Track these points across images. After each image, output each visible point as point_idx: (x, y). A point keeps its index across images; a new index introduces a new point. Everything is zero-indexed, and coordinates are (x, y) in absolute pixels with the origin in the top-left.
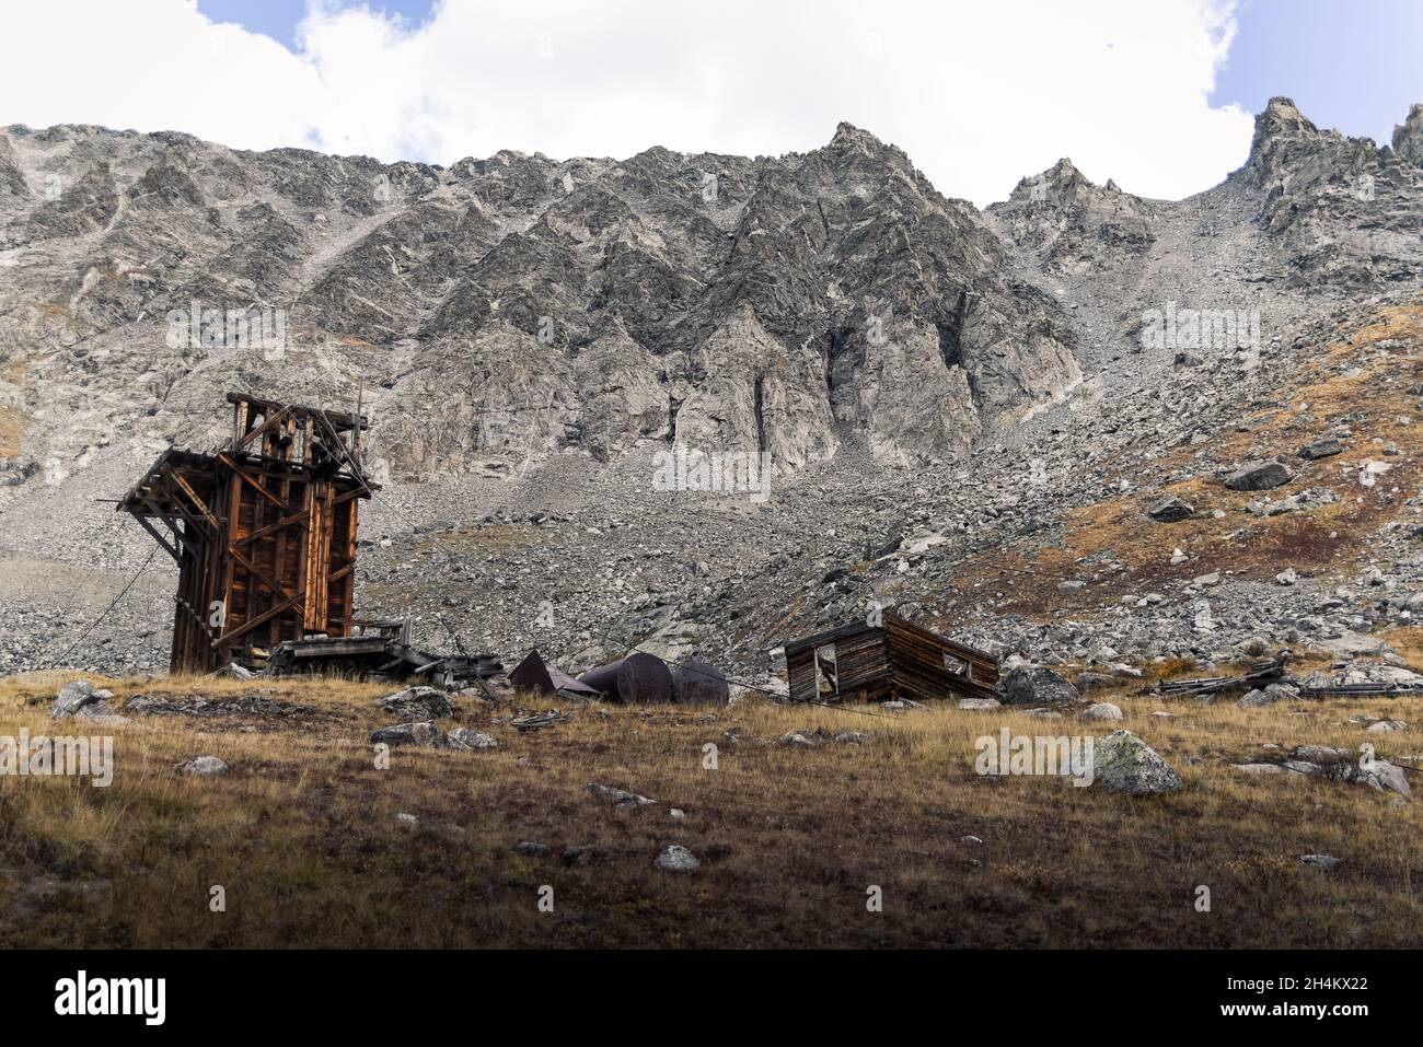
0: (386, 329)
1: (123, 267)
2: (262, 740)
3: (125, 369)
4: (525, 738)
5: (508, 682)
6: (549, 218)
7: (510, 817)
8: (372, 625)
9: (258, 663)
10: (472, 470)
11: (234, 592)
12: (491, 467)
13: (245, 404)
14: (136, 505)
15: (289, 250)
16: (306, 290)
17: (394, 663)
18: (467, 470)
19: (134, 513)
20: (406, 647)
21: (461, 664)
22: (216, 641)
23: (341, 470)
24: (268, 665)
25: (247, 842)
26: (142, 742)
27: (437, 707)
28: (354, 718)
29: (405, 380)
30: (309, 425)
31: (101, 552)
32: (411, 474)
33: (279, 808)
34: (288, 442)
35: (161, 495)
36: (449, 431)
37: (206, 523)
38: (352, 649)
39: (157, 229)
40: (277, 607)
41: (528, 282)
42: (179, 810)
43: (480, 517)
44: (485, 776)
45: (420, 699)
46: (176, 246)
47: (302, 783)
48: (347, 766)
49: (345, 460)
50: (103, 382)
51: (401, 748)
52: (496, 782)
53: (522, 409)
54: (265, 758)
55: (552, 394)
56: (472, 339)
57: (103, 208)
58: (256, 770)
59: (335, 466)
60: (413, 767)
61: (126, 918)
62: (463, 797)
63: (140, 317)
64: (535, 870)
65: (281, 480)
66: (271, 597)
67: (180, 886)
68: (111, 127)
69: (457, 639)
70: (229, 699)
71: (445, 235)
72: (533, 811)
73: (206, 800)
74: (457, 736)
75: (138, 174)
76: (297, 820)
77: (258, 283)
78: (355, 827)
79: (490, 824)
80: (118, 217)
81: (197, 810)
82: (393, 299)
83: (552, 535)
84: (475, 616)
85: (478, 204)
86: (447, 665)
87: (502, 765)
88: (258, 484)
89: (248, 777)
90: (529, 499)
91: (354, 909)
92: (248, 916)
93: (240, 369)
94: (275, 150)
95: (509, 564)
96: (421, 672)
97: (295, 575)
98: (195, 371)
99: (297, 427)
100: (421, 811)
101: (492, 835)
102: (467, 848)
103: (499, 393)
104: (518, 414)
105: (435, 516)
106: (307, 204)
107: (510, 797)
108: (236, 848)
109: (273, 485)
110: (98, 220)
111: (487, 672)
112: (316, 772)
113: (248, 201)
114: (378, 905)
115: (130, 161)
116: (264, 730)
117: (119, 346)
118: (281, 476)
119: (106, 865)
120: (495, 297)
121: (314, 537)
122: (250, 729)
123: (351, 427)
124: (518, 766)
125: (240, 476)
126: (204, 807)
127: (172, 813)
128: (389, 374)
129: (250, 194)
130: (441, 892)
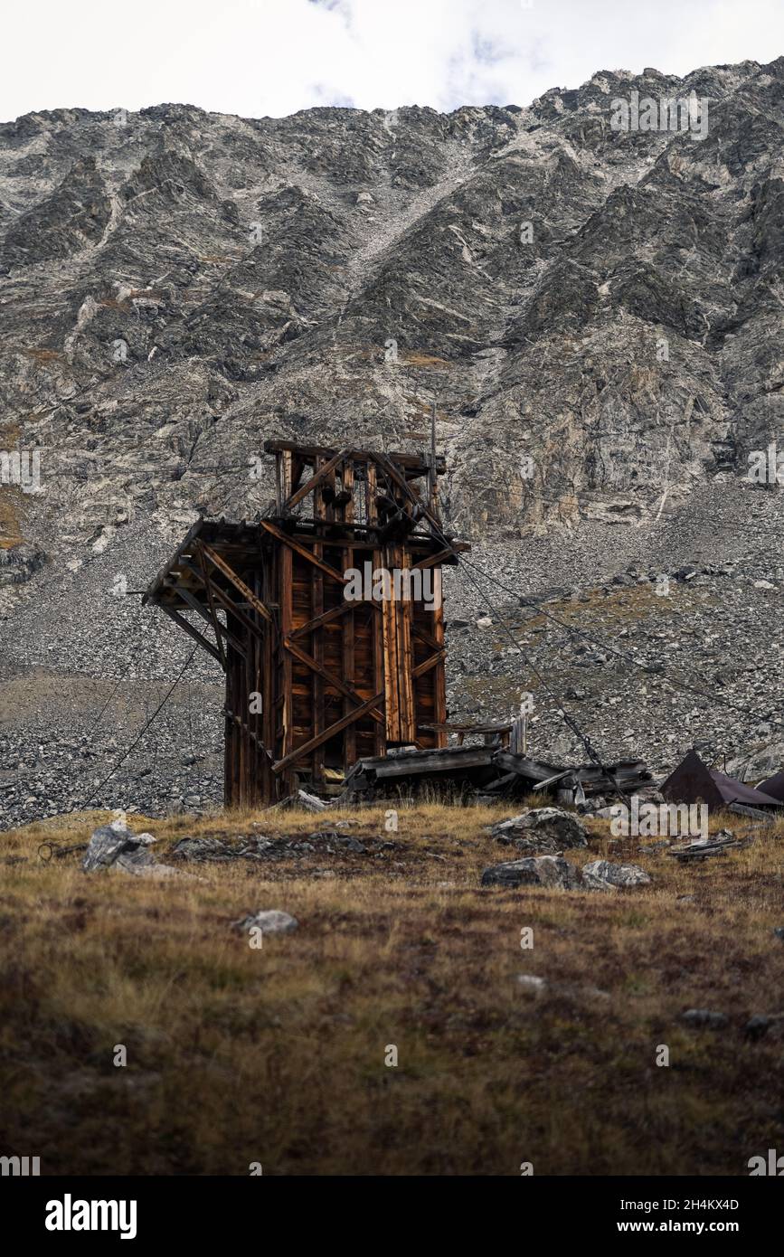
0: (462, 338)
1: (125, 291)
2: (340, 887)
3: (139, 424)
4: (687, 871)
5: (659, 796)
6: (670, 158)
7: (670, 977)
8: (474, 731)
9: (332, 788)
10: (590, 515)
11: (295, 698)
12: (616, 509)
13: (288, 454)
14: (164, 595)
15: (329, 246)
16: (354, 296)
17: (505, 779)
18: (584, 516)
19: (163, 606)
20: (519, 757)
21: (594, 775)
22: (278, 763)
23: (418, 529)
24: (345, 789)
25: (326, 1019)
26: (190, 895)
27: (566, 835)
28: (459, 854)
29: (493, 402)
30: (371, 474)
31: (129, 659)
32: (510, 528)
33: (365, 973)
34: (346, 498)
35: (195, 580)
36: (556, 467)
37: (253, 611)
38: (450, 763)
39: (161, 236)
40: (351, 714)
41: (646, 253)
42: (240, 978)
43: (605, 578)
44: (634, 922)
45: (542, 825)
46: (186, 257)
47: (393, 940)
48: (450, 915)
49: (419, 516)
50: (114, 442)
51: (521, 890)
52: (649, 930)
53: (652, 427)
54: (345, 909)
55: (691, 402)
56: (577, 339)
57: (93, 217)
58: (333, 926)
59: (408, 524)
60: (536, 913)
61: (181, 1121)
62: (606, 951)
63: (151, 355)
64: (708, 1048)
65: (341, 549)
66: (342, 701)
67: (247, 1078)
68: (92, 109)
69: (587, 744)
70: (298, 836)
71: (530, 200)
72: (701, 967)
73: (271, 966)
74: (595, 872)
75: (131, 167)
76: (389, 988)
77: (293, 295)
78: (463, 995)
79: (642, 986)
80: (112, 226)
81: (261, 979)
82: (468, 296)
83: (707, 595)
84: (612, 710)
85: (570, 152)
86: (576, 778)
87: (657, 907)
88: (314, 556)
89: (324, 934)
90: (669, 547)
91: (468, 1103)
92: (334, 1116)
93: (280, 410)
94: (300, 113)
95: (650, 638)
96: (542, 789)
97: (369, 672)
98: (224, 418)
99: (356, 478)
100: (549, 972)
101: (646, 1001)
102: (613, 1018)
103: (618, 408)
104: (647, 434)
105: (546, 582)
106: (346, 182)
107: (668, 950)
108: (313, 1026)
110: (88, 233)
111: (630, 784)
112: (409, 924)
113: (272, 186)
114: (500, 1099)
115: (119, 151)
116: (346, 874)
117: (129, 395)
118: (340, 543)
119: (154, 1053)
120: (604, 278)
121: (389, 620)
122: (328, 874)
123: (425, 471)
124: (678, 908)
125: (289, 547)
126: (270, 975)
127: (230, 984)
128: (470, 398)
129: (272, 177)
130: (582, 1079)
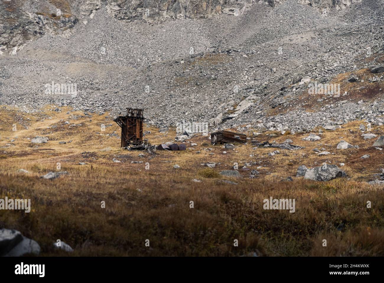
10: (224, 12)
11: (128, 134)
12: (231, 10)
13: (128, 109)
22: (126, 140)
32: (202, 15)
59: (140, 116)
66: (133, 134)
95: (216, 70)
97: (135, 131)
99: (135, 111)
109: (132, 120)
121: (137, 126)
125: (128, 119)
